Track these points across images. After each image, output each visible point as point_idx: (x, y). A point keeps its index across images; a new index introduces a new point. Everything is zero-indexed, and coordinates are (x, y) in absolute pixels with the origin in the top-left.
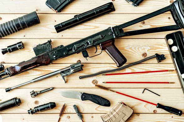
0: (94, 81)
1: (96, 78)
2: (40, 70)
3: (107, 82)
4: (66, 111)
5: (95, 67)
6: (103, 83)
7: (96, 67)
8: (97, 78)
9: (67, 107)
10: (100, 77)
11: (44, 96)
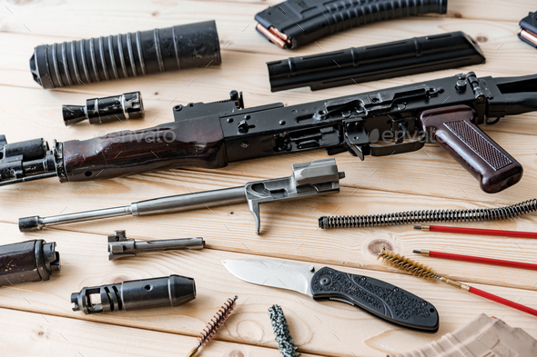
0: (378, 243)
1: (388, 236)
2: (175, 186)
3: (433, 255)
4: (232, 331)
5: (388, 200)
6: (415, 252)
7: (393, 200)
8: (390, 235)
9: (242, 317)
10: (403, 234)
11: (158, 265)
